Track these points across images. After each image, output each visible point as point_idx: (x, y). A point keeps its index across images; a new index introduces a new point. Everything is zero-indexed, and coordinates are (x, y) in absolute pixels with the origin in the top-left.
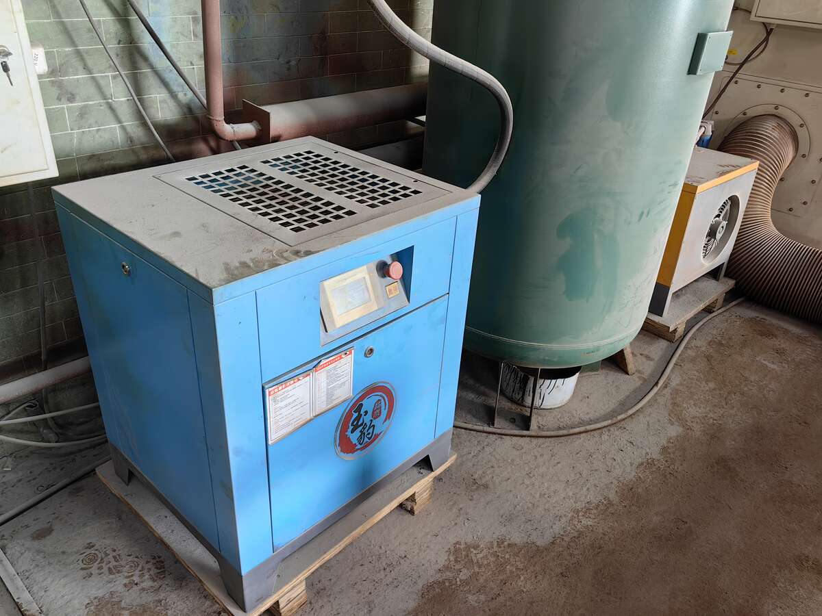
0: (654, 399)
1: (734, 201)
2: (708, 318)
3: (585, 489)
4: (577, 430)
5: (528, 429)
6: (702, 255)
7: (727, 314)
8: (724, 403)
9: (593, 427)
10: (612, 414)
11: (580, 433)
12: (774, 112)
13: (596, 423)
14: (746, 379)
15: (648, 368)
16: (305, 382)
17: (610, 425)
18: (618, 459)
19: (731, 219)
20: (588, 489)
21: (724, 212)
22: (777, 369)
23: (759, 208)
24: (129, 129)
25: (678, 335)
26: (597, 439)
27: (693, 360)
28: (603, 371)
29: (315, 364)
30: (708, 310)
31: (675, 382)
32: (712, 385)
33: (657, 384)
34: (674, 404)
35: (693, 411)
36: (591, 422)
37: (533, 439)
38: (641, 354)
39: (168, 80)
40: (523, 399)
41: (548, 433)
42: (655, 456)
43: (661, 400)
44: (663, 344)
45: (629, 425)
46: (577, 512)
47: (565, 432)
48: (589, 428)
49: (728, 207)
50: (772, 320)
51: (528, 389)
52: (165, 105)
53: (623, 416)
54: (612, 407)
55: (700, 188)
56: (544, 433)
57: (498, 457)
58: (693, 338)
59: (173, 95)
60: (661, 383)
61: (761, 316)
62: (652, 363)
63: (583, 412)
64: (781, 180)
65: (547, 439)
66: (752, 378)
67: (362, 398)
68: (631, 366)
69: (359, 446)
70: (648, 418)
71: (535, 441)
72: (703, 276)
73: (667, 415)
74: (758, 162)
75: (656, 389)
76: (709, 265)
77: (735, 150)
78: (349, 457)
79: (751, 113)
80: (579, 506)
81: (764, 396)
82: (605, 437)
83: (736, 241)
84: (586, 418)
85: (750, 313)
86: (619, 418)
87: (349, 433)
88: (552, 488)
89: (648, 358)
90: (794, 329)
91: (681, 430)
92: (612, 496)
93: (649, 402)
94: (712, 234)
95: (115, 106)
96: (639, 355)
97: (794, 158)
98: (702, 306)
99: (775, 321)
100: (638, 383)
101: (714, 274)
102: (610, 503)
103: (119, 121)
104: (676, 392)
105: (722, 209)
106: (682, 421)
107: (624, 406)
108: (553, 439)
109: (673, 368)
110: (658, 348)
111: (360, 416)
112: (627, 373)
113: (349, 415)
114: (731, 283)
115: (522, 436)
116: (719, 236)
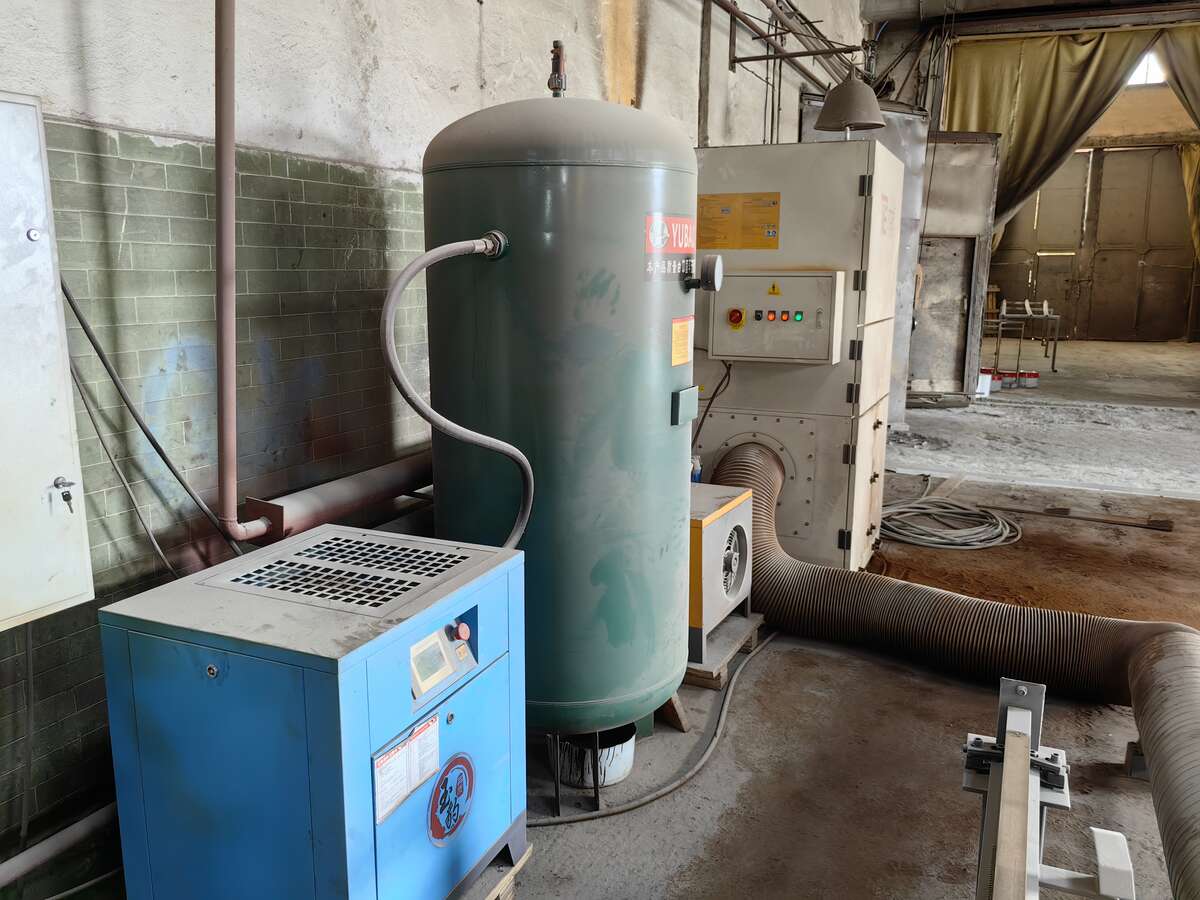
0: (716, 750)
1: (739, 530)
2: (747, 659)
3: (673, 854)
4: (648, 798)
5: (597, 808)
6: (724, 591)
7: (765, 652)
8: (784, 739)
9: (664, 791)
10: (680, 773)
11: (652, 800)
12: (753, 439)
13: (664, 787)
14: (799, 712)
15: (702, 721)
16: (403, 751)
17: (681, 785)
18: (698, 818)
19: (742, 548)
20: (676, 853)
21: (733, 544)
22: (826, 695)
23: (765, 535)
24: (119, 545)
25: (723, 681)
26: (672, 803)
27: (744, 704)
28: (659, 734)
29: (410, 731)
30: (745, 651)
31: (733, 729)
32: (769, 725)
33: (715, 734)
34: (739, 751)
35: (757, 754)
36: (660, 787)
37: (605, 819)
38: (692, 709)
39: (160, 488)
40: (583, 780)
41: (620, 808)
42: (734, 806)
43: (724, 750)
44: (710, 695)
45: (700, 781)
46: (671, 878)
47: (636, 803)
48: (659, 793)
49: (735, 538)
50: (811, 650)
51: (586, 766)
52: (156, 515)
53: (690, 774)
54: (677, 768)
55: (706, 522)
56: (615, 809)
57: (573, 845)
58: (739, 682)
59: (164, 502)
60: (719, 732)
61: (798, 647)
62: (705, 716)
63: (649, 779)
64: (779, 504)
65: (620, 815)
66: (805, 710)
67: (446, 772)
68: (685, 722)
69: (447, 831)
70: (715, 771)
71: (607, 820)
72: (730, 615)
73: (733, 764)
74: (751, 490)
75: (716, 740)
76: (733, 601)
77: (726, 481)
78: (439, 843)
79: (732, 443)
80: (671, 872)
81: (820, 724)
82: (678, 798)
83: (753, 572)
84: (654, 785)
85: (786, 646)
86: (688, 776)
87: (438, 813)
88: (640, 862)
89: (699, 711)
90: (834, 654)
91: (750, 774)
92: (701, 854)
93: (712, 754)
94: (728, 567)
95: (107, 522)
96: (690, 711)
97: (784, 481)
98: (738, 646)
99: (812, 650)
100: (697, 738)
101: (740, 611)
102: (702, 861)
103: (111, 539)
104: (736, 739)
105: (730, 541)
106: (750, 766)
107: (689, 763)
108: (626, 814)
109: (727, 715)
110: (707, 699)
111: (446, 792)
112: (684, 732)
113: (437, 791)
114: (759, 619)
115: (592, 819)
116: (735, 568)
